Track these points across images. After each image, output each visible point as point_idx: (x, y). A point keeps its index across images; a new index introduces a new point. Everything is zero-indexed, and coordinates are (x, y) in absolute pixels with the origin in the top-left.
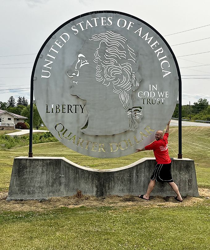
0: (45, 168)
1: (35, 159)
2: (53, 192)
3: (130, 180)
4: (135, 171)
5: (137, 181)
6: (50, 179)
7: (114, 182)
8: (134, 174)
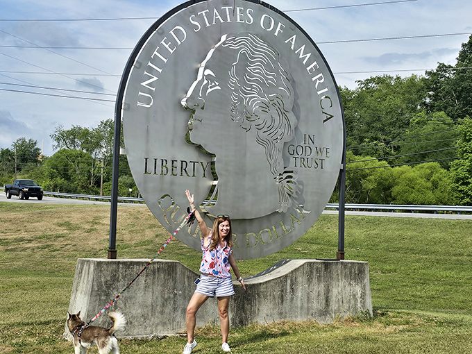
0: (150, 279)
1: (134, 262)
2: (164, 324)
3: (282, 296)
4: (289, 282)
5: (292, 299)
6: (159, 299)
7: (259, 302)
8: (288, 287)
